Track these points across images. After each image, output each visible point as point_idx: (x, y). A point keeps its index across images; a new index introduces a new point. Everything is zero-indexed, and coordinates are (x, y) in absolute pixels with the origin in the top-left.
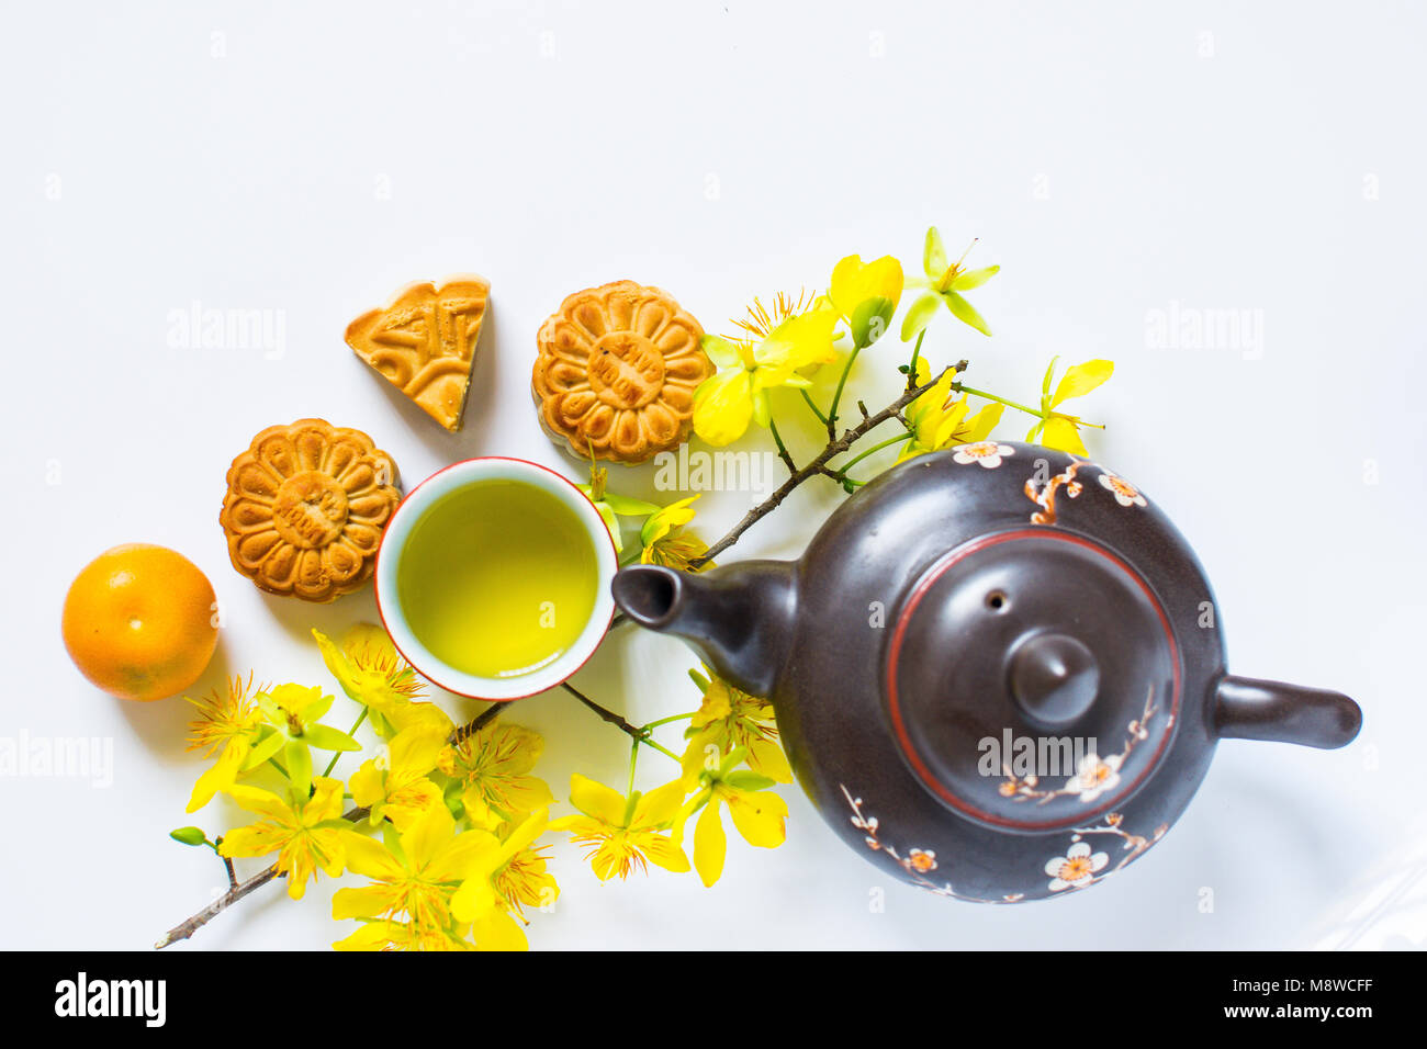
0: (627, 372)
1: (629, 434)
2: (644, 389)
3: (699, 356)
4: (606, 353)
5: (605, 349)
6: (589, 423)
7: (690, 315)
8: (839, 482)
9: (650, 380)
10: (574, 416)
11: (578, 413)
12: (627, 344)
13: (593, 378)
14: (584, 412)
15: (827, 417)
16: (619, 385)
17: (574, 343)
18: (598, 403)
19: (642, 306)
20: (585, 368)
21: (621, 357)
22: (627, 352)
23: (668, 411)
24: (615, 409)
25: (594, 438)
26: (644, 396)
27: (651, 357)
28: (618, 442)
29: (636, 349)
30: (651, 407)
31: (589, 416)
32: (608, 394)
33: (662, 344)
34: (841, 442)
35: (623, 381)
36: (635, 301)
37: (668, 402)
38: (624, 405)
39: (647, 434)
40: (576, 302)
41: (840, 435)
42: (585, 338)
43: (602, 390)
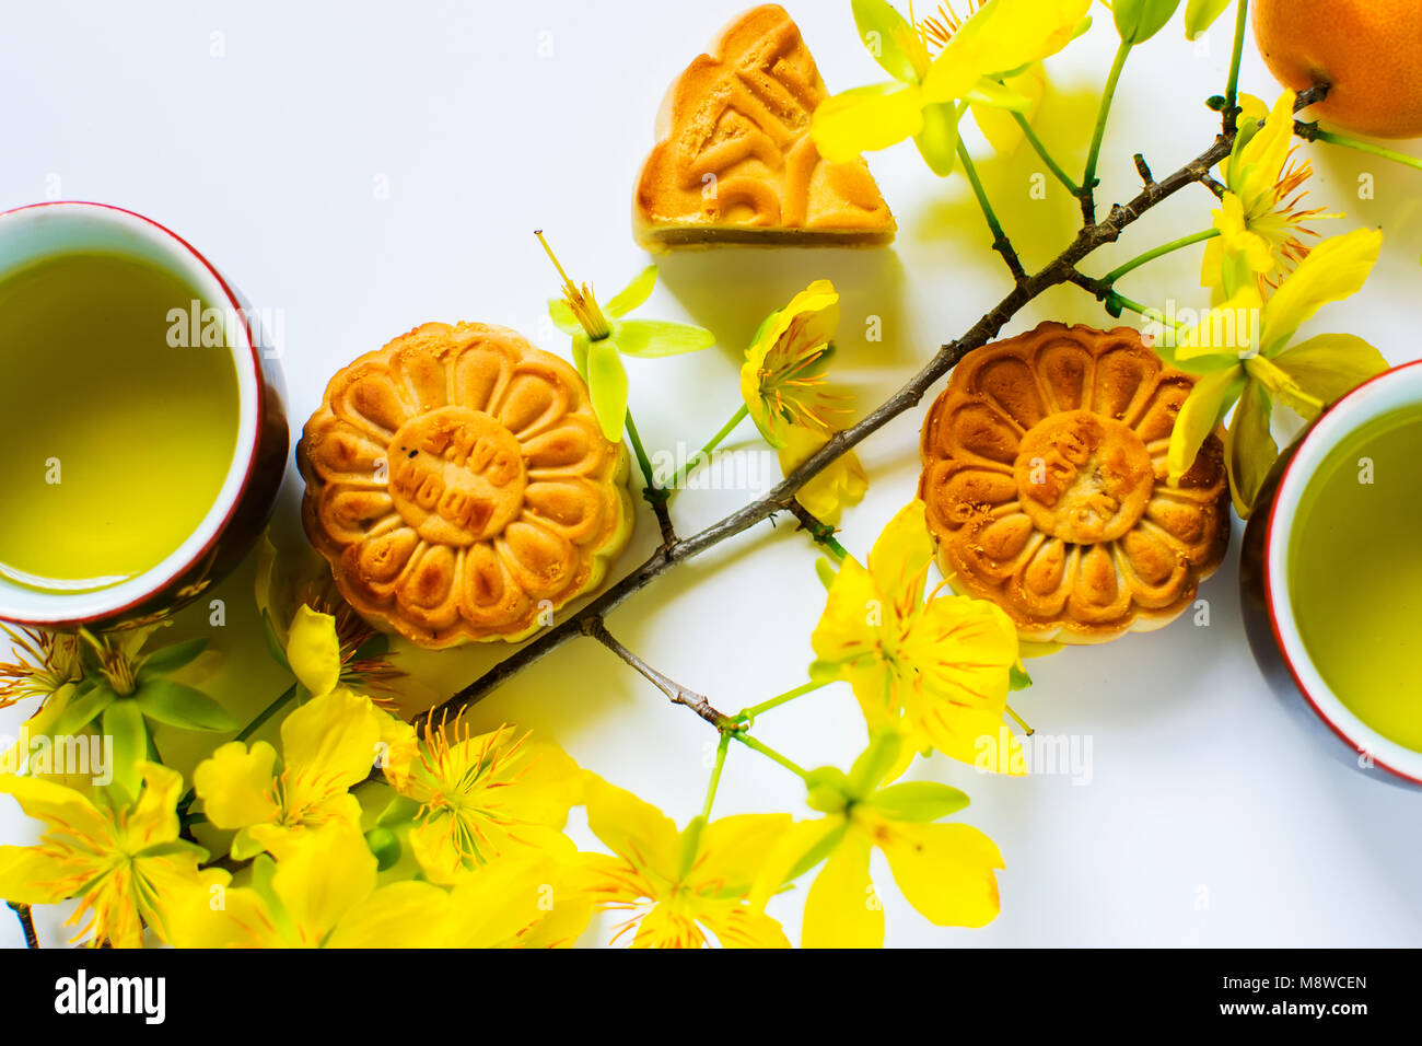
0: (457, 479)
1: (486, 586)
2: (494, 502)
3: (577, 420)
4: (414, 454)
5: (411, 448)
6: (413, 583)
7: (546, 353)
8: (1100, 299)
9: (500, 484)
10: (388, 578)
11: (390, 571)
12: (446, 429)
13: (402, 504)
14: (403, 566)
15: (1079, 182)
16: (448, 504)
17: (354, 453)
18: (422, 545)
19: (459, 358)
20: (384, 489)
21: (440, 456)
22: (450, 443)
23: (545, 528)
24: (455, 550)
25: (429, 607)
26: (497, 512)
27: (491, 444)
28: (472, 605)
29: (464, 435)
30: (514, 529)
31: (413, 570)
32: (434, 525)
33: (508, 415)
34: (1105, 226)
35: (453, 496)
36: (445, 354)
37: (542, 512)
38: (465, 537)
39: (517, 579)
40: (346, 382)
41: (1102, 215)
42: (373, 439)
43: (423, 521)
